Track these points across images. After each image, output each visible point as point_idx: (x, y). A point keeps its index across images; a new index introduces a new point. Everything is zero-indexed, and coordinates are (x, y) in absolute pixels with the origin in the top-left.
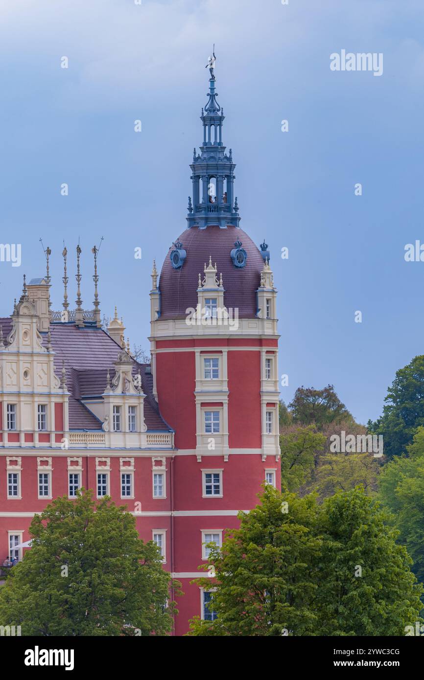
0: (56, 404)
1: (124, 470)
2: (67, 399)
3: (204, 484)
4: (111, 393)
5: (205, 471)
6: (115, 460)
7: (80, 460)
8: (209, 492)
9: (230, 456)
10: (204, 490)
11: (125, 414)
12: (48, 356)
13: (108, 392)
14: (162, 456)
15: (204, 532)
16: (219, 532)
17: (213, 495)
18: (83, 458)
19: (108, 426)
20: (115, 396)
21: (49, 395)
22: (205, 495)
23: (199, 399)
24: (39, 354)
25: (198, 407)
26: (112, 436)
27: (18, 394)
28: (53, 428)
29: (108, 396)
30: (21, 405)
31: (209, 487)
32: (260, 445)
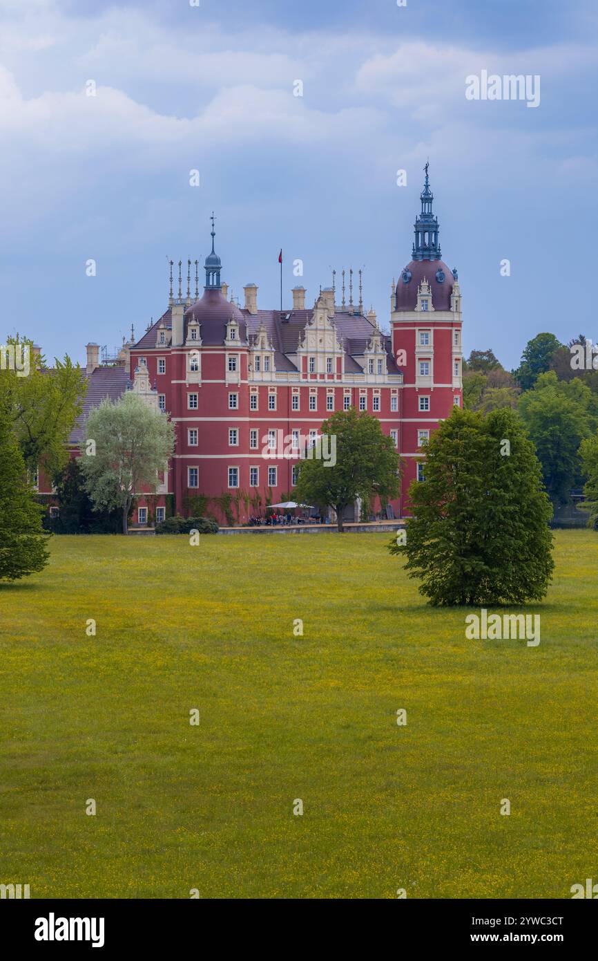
0: (338, 358)
1: (375, 395)
2: (343, 355)
3: (420, 404)
5: (420, 397)
6: (370, 390)
7: (350, 389)
8: (422, 408)
9: (434, 388)
10: (420, 407)
11: (376, 364)
12: (334, 331)
13: (367, 351)
14: (396, 388)
15: (419, 431)
16: (428, 431)
17: (424, 410)
18: (352, 388)
19: (367, 370)
20: (371, 354)
21: (334, 353)
22: (420, 410)
23: (417, 356)
24: (328, 330)
25: (417, 360)
26: (368, 376)
27: (317, 352)
28: (336, 372)
29: (367, 354)
30: (318, 358)
31: (422, 406)
32: (451, 383)
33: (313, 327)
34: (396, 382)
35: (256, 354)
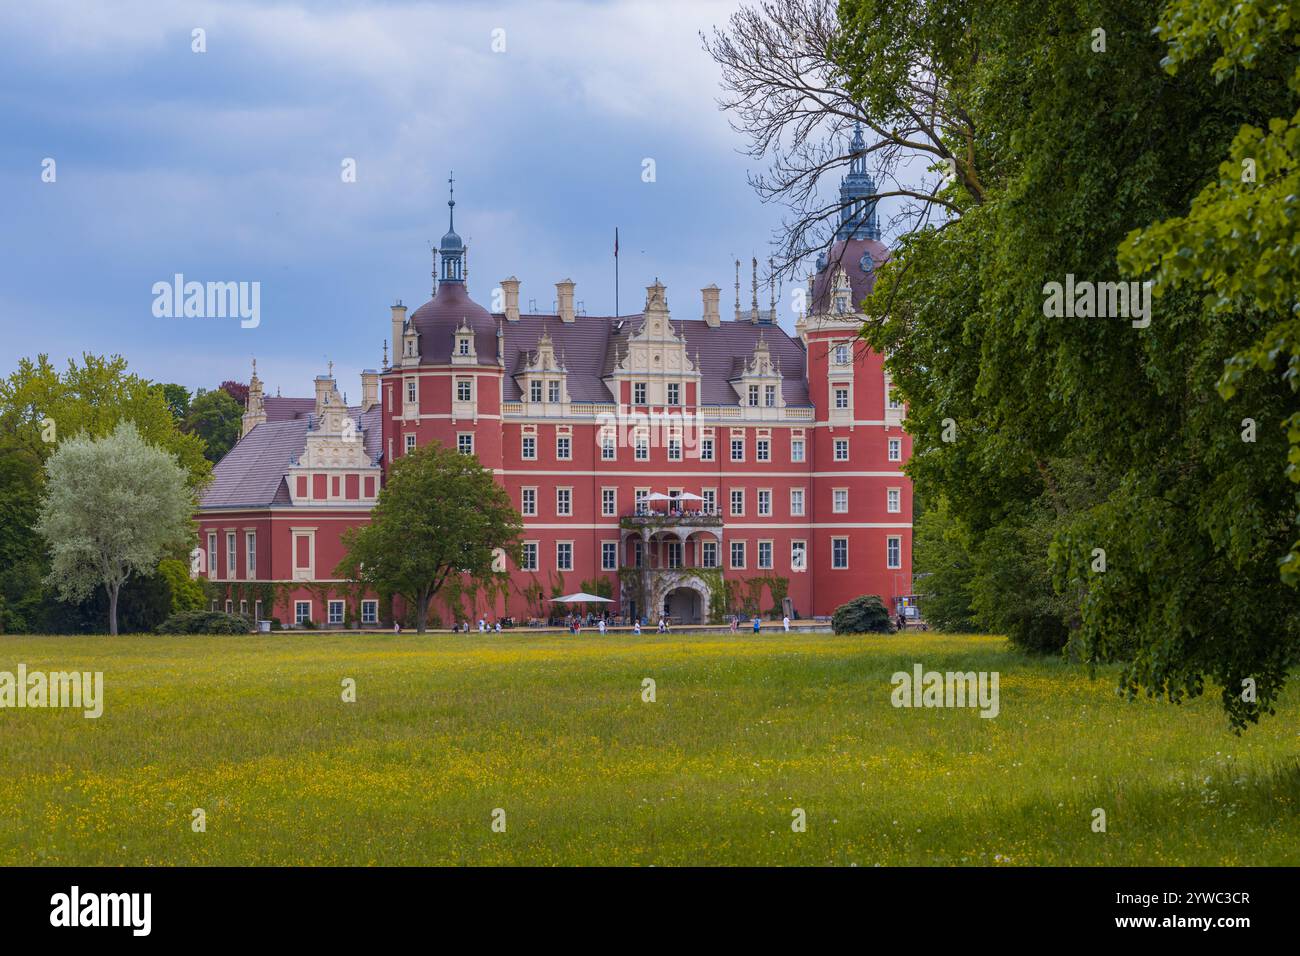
0: (687, 384)
1: (759, 438)
2: (699, 380)
3: (835, 450)
4: (747, 375)
5: (836, 440)
6: (751, 431)
7: (713, 430)
8: (839, 457)
9: (855, 427)
10: (835, 455)
11: (762, 393)
12: (680, 344)
13: (745, 374)
14: (803, 428)
15: (835, 490)
16: (846, 489)
17: (842, 459)
18: (716, 428)
19: (745, 401)
20: (751, 378)
21: (680, 376)
22: (836, 459)
23: (831, 380)
24: (669, 342)
25: (830, 386)
26: (747, 410)
27: (647, 375)
28: (684, 404)
29: (745, 377)
30: (651, 383)
31: (839, 453)
32: (883, 418)
33: (639, 338)
34: (803, 418)
35: (530, 378)
